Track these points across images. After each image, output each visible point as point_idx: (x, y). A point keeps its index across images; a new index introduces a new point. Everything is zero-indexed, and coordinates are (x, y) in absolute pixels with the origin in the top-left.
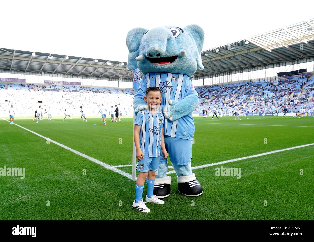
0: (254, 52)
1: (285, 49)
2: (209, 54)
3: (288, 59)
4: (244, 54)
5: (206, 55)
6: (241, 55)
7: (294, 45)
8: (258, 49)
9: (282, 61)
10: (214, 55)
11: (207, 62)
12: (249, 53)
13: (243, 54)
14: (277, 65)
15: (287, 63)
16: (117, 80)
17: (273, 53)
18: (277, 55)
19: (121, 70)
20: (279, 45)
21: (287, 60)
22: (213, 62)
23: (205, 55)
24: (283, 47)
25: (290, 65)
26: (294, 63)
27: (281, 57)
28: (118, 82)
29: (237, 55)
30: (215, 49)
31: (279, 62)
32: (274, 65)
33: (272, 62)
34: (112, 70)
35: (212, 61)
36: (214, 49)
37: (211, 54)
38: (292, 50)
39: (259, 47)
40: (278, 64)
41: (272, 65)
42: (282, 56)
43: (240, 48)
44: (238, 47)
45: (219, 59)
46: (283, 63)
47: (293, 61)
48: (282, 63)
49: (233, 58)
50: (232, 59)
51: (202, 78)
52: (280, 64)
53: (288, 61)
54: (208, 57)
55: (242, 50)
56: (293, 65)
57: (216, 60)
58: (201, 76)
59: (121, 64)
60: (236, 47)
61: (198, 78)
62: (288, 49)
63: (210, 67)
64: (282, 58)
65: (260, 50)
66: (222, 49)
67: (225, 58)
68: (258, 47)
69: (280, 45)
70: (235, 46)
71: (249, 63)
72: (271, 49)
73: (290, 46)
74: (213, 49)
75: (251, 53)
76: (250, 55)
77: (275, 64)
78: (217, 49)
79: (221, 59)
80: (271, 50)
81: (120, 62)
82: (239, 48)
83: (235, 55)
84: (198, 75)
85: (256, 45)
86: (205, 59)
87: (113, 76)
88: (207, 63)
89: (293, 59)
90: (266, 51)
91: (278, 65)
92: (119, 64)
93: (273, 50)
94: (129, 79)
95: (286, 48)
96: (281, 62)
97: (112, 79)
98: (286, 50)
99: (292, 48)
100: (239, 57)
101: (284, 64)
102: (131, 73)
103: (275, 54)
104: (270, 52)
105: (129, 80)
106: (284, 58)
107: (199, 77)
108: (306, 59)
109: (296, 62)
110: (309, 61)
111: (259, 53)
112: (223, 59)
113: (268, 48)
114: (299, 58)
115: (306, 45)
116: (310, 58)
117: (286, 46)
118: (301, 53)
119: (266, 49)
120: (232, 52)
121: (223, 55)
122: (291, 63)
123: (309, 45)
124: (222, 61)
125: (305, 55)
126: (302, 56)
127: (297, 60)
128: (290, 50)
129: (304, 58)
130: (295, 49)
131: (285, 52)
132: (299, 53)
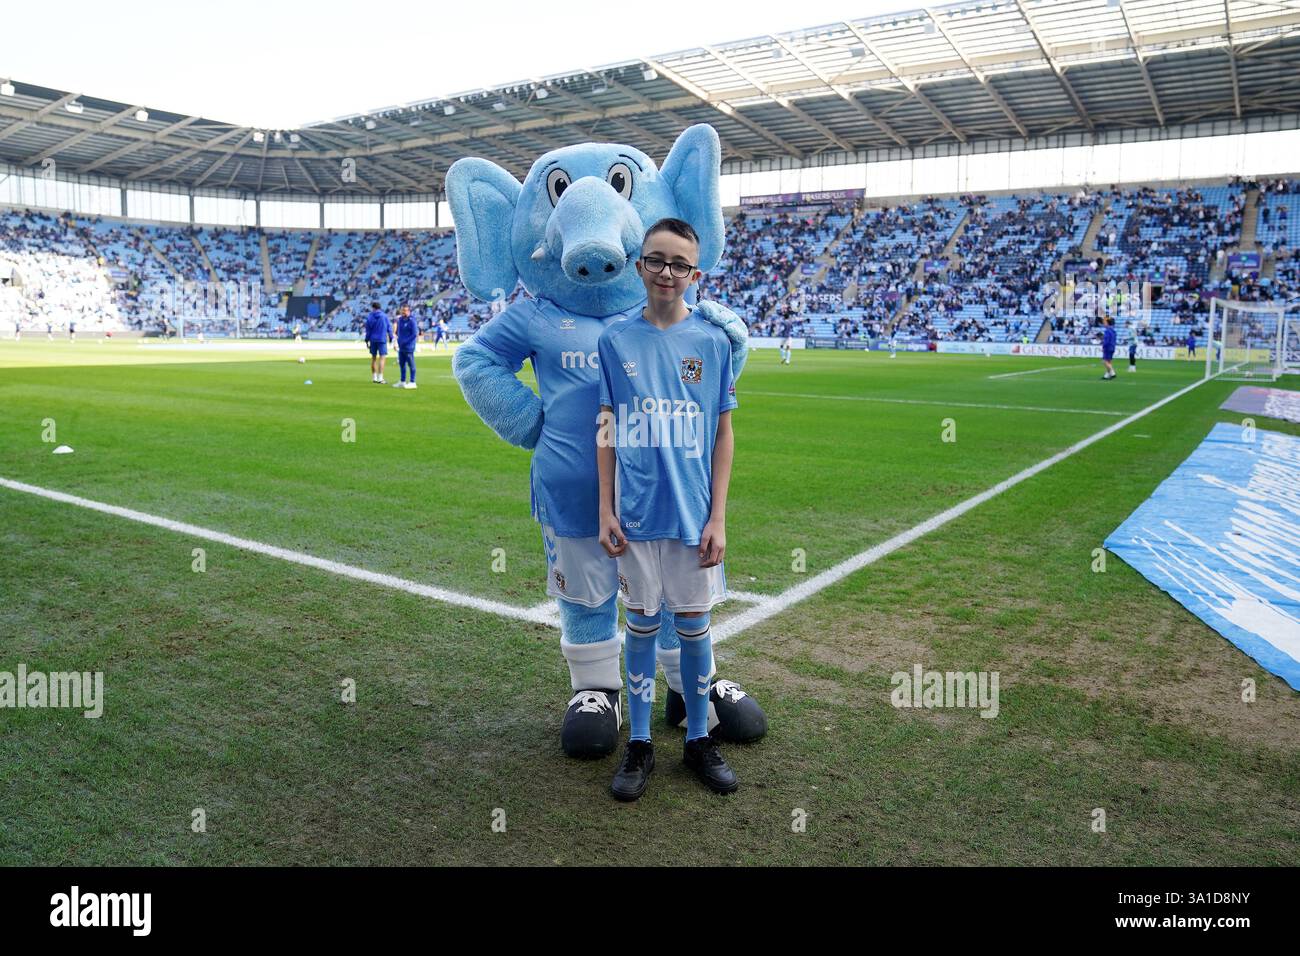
0: (675, 110)
1: (779, 110)
2: (508, 104)
3: (791, 148)
4: (639, 115)
5: (498, 107)
6: (630, 118)
7: (808, 101)
8: (689, 102)
9: (769, 152)
10: (526, 110)
11: (501, 134)
12: (657, 113)
13: (635, 115)
14: (751, 164)
15: (786, 161)
16: (118, 185)
17: (740, 123)
18: (752, 130)
19: (136, 140)
20: (762, 94)
21: (784, 149)
22: (523, 134)
23: (495, 106)
24: (772, 103)
25: (793, 170)
26: (807, 162)
27: (766, 139)
28: (119, 191)
29: (612, 118)
30: (532, 87)
31: (760, 156)
32: (741, 162)
33: (736, 155)
34: (91, 135)
35: (521, 131)
36: (528, 86)
37: (517, 106)
38: (802, 115)
39: (693, 95)
40: (756, 162)
41: (736, 165)
42: (771, 136)
43: (626, 92)
44: (618, 87)
45: (548, 128)
46: (771, 160)
47: (805, 157)
48: (768, 161)
49: (598, 126)
50: (595, 131)
52: (764, 161)
53: (787, 153)
54: (504, 114)
55: (632, 100)
56: (803, 170)
57: (536, 130)
59: (134, 115)
60: (609, 87)
62: (788, 112)
63: (513, 153)
64: (770, 141)
65: (696, 107)
66: (557, 91)
67: (568, 124)
68: (688, 94)
69: (764, 96)
70: (605, 82)
71: (656, 150)
72: (733, 105)
73: (796, 104)
74: (525, 88)
75: (662, 114)
76: (662, 119)
77: (747, 160)
78: (541, 86)
79: (554, 127)
80: (733, 108)
81: (129, 106)
82: (619, 92)
83: (608, 115)
85: (681, 88)
86: (492, 121)
87: (96, 165)
88: (502, 137)
89: (807, 152)
90: (716, 112)
91: (756, 167)
92: (126, 113)
93: (740, 111)
94: (170, 182)
95: (781, 107)
96: (765, 157)
97: (94, 179)
98: (784, 115)
99: (804, 110)
100: (620, 125)
101: (776, 165)
102: (184, 158)
103: (746, 127)
104: (730, 118)
105: (175, 188)
106: (775, 144)
108: (846, 152)
109: (814, 161)
110: (854, 159)
111: (691, 116)
112: (561, 126)
113: (722, 101)
114: (824, 147)
115: (848, 104)
116: (857, 149)
117: (784, 102)
118: (830, 129)
119: (715, 104)
120: (595, 103)
121: (562, 114)
122: (797, 162)
123: (855, 104)
124: (559, 136)
125: (844, 140)
126: (832, 140)
127: (818, 154)
128: (794, 117)
129: (840, 148)
130: (811, 115)
131: (779, 121)
132: (824, 130)
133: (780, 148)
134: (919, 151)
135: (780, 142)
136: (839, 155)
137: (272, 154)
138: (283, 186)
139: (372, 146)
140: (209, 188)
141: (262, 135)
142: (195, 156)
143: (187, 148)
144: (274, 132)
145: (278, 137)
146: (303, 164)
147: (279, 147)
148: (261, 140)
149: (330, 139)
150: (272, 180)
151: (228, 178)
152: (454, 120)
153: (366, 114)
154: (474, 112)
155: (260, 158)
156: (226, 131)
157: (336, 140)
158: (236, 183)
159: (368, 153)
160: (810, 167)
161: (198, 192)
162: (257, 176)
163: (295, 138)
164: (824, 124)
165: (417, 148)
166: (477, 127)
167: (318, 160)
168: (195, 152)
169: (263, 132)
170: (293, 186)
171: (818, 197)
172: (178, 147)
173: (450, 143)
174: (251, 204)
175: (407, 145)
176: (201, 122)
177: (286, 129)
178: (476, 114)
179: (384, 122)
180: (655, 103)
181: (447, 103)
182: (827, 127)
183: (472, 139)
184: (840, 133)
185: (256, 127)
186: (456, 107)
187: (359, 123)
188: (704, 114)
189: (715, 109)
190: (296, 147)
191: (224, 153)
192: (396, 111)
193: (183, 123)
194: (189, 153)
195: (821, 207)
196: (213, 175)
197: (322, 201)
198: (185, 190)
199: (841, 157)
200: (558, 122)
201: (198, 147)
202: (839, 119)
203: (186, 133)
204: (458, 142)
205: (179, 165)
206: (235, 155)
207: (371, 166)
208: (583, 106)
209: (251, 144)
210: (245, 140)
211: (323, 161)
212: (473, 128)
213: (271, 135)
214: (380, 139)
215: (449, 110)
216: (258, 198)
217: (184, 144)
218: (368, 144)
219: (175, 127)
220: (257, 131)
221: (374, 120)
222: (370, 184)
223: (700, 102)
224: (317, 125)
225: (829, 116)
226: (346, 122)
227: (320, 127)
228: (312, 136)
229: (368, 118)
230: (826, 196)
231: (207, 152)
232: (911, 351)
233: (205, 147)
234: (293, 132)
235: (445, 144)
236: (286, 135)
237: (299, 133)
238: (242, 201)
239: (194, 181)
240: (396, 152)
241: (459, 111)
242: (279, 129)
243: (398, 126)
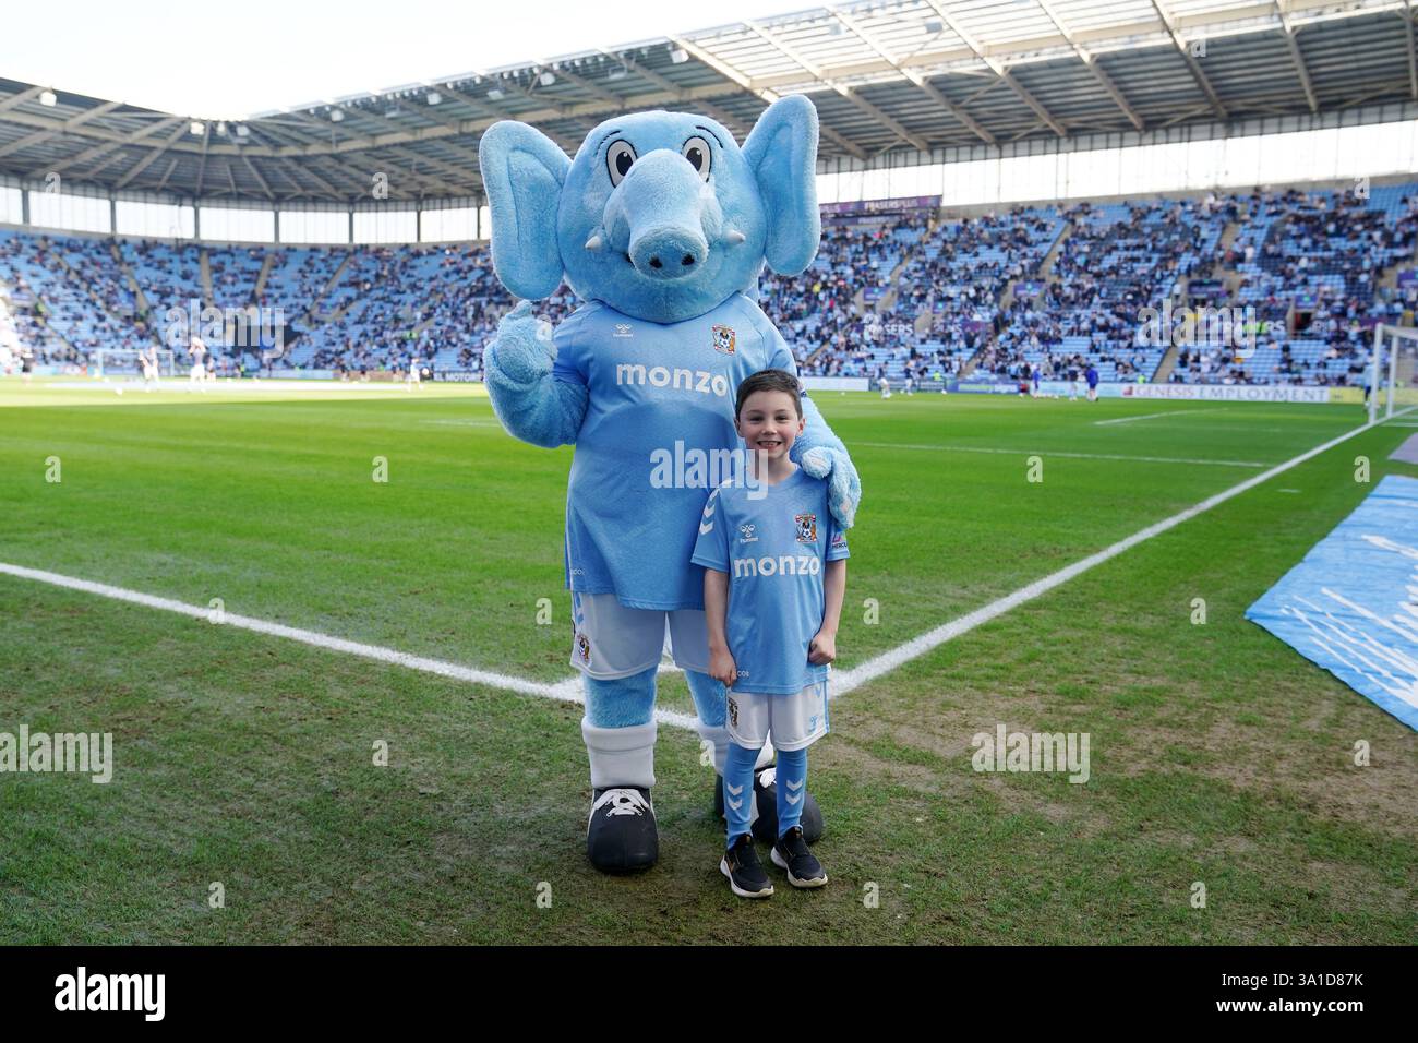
0: (710, 101)
1: (836, 99)
2: (506, 91)
3: (850, 146)
5: (494, 94)
7: (873, 89)
8: (725, 89)
10: (528, 99)
12: (688, 103)
15: (845, 161)
16: (18, 185)
19: (41, 129)
20: (816, 79)
21: (843, 147)
23: (490, 93)
24: (829, 90)
25: (853, 173)
26: (871, 163)
30: (536, 71)
36: (531, 70)
37: (516, 94)
38: (864, 105)
39: (731, 80)
43: (651, 77)
44: (641, 71)
45: (555, 121)
46: (826, 161)
47: (869, 157)
51: (473, 201)
53: (847, 152)
54: (502, 104)
55: (658, 86)
56: (866, 173)
58: (468, 192)
59: (37, 97)
60: (630, 71)
61: (454, 200)
62: (848, 101)
65: (735, 96)
66: (566, 75)
67: (579, 117)
68: (726, 80)
69: (819, 83)
70: (625, 65)
73: (858, 92)
75: (694, 104)
78: (546, 70)
79: (563, 120)
81: (31, 87)
82: (643, 78)
84: (453, 189)
85: (717, 72)
86: (486, 113)
89: (871, 151)
92: (27, 95)
94: (86, 182)
95: (839, 95)
98: (844, 105)
99: (867, 99)
101: (833, 167)
102: (103, 153)
105: (91, 190)
106: (832, 141)
107: (459, 197)
108: (919, 151)
109: (880, 161)
110: (929, 159)
111: (730, 106)
112: (571, 119)
113: (768, 89)
114: (891, 145)
115: (921, 91)
116: (932, 147)
117: (843, 90)
118: (900, 122)
119: (758, 92)
120: (612, 90)
121: (571, 104)
122: (858, 163)
123: (930, 92)
124: (568, 132)
125: (915, 136)
126: (902, 136)
127: (884, 154)
128: (856, 107)
129: (911, 146)
130: (876, 105)
131: (837, 113)
132: (891, 124)
133: (837, 145)
134: (1008, 148)
135: (838, 139)
136: (909, 154)
137: (215, 150)
138: (227, 190)
139: (339, 142)
140: (135, 191)
141: (202, 127)
142: (117, 151)
143: (107, 141)
144: (216, 123)
145: (221, 129)
146: (253, 163)
147: (223, 141)
148: (201, 133)
149: (287, 132)
150: (213, 182)
151: (159, 179)
152: (440, 111)
153: (331, 102)
154: (464, 101)
155: (199, 155)
156: (156, 120)
157: (294, 134)
158: (168, 185)
159: (335, 150)
160: (874, 168)
161: (120, 195)
162: (196, 177)
163: (243, 131)
164: (892, 117)
165: (395, 145)
166: (469, 120)
167: (272, 159)
168: (118, 146)
169: (203, 122)
170: (241, 190)
171: (884, 206)
172: (95, 139)
173: (434, 139)
174: (188, 211)
175: (382, 141)
176: (124, 108)
177: (232, 120)
178: (467, 103)
179: (353, 111)
180: (686, 91)
181: (431, 90)
182: (895, 120)
183: (462, 134)
184: (911, 128)
185: (194, 116)
186: (443, 96)
187: (322, 113)
188: (745, 104)
189: (759, 98)
190: (245, 141)
191: (151, 149)
192: (369, 99)
193: (101, 110)
194: (110, 147)
195: (888, 218)
196: (140, 176)
197: (277, 208)
198: (104, 192)
199: (913, 156)
200: (568, 114)
201: (119, 139)
202: (910, 111)
203: (105, 122)
204: (446, 139)
205: (98, 161)
206: (169, 151)
207: (337, 166)
208: (598, 94)
209: (188, 137)
210: (180, 132)
211: (278, 160)
212: (463, 121)
213: (212, 127)
214: (348, 133)
215: (434, 99)
216: (197, 204)
217: (102, 135)
218: (333, 139)
219: (90, 115)
220: (195, 121)
221: (341, 110)
222: (337, 188)
223: (739, 90)
224: (271, 114)
225: (897, 106)
226: (306, 112)
227: (274, 117)
228: (265, 129)
229: (334, 108)
230: (894, 205)
231: (132, 146)
232: (999, 393)
233: (129, 140)
234: (240, 123)
235: (428, 140)
236: (231, 127)
237: (248, 124)
238: (176, 207)
239: (115, 181)
240: (368, 149)
241: (446, 99)
242: (223, 119)
243: (370, 117)
